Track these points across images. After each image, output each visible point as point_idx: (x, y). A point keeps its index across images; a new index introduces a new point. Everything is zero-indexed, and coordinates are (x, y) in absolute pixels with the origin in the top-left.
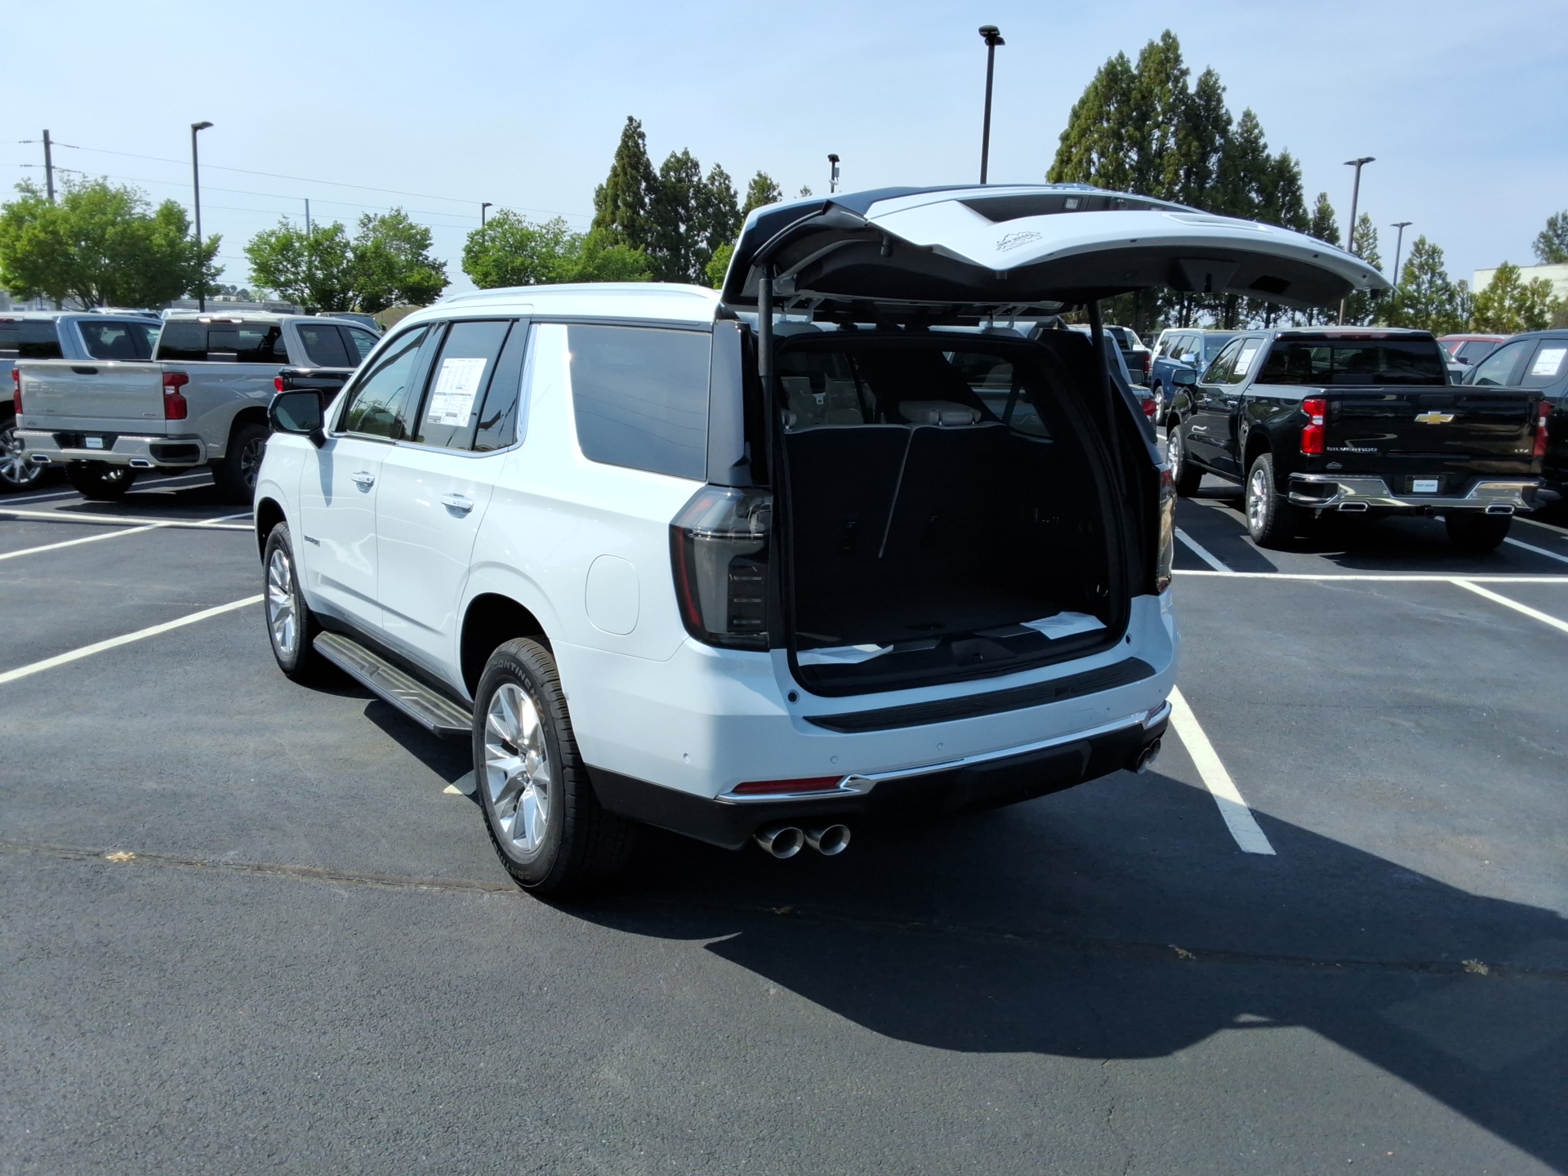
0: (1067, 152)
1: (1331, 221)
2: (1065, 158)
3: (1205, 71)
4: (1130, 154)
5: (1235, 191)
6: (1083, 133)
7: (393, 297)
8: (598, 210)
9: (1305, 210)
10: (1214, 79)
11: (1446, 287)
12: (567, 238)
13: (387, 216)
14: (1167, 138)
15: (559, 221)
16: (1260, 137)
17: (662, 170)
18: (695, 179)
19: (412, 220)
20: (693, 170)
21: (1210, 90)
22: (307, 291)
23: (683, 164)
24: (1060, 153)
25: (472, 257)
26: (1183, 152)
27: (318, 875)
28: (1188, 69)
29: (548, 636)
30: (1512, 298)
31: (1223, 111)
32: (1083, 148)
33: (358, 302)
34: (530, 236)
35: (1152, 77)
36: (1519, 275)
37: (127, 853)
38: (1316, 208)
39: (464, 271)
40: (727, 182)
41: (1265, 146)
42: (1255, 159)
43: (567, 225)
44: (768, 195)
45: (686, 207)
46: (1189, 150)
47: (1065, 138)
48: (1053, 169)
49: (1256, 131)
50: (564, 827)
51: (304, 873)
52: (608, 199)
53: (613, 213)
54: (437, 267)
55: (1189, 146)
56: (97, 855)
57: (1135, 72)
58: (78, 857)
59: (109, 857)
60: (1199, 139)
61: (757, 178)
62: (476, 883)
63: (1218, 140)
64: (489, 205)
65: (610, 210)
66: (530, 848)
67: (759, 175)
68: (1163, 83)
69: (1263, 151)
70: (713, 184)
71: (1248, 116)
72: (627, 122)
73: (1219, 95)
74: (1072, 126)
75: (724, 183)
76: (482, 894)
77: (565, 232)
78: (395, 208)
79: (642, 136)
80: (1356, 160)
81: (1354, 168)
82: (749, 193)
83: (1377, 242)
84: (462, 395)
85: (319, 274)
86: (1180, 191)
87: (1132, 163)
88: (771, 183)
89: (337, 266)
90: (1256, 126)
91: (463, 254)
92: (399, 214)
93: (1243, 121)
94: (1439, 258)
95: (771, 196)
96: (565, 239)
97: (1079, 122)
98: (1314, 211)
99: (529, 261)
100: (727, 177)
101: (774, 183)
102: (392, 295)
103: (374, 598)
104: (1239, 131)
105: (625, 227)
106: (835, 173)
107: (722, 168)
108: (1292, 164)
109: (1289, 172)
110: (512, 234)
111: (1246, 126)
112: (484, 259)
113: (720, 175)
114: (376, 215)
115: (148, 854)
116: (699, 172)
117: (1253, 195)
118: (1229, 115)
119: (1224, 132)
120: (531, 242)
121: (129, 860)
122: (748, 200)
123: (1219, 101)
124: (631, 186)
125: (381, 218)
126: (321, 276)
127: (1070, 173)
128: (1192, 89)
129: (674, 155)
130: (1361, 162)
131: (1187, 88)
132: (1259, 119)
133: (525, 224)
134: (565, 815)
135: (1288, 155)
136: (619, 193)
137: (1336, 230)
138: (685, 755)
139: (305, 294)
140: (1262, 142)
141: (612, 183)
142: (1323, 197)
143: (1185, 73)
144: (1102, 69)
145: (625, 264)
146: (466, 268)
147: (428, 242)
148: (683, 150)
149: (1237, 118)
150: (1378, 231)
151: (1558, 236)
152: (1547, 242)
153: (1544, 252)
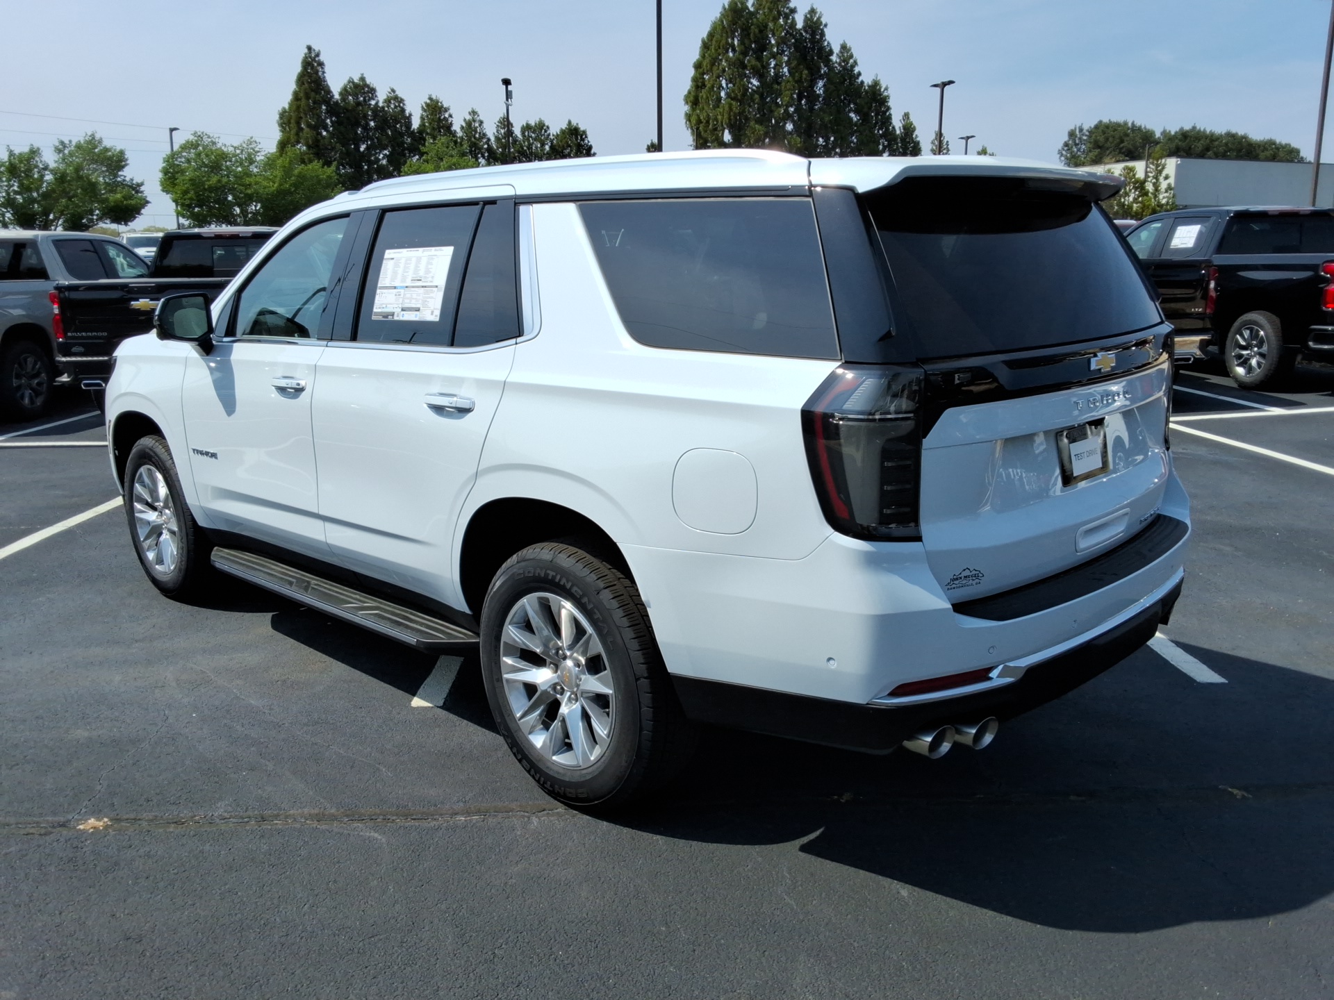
0: (700, 78)
1: (914, 136)
2: (700, 84)
3: (809, 9)
4: (752, 80)
5: (839, 112)
6: (714, 61)
7: (95, 217)
8: (283, 132)
9: (894, 128)
10: (817, 16)
12: (260, 158)
13: (82, 142)
14: (781, 66)
15: (250, 142)
16: (854, 67)
17: (341, 94)
18: (373, 102)
19: (107, 143)
20: (370, 95)
21: (814, 26)
22: (8, 215)
23: (361, 89)
24: (695, 80)
25: (169, 178)
26: (796, 78)
27: (333, 818)
28: (795, 8)
29: (615, 541)
31: (826, 43)
32: (714, 75)
33: (60, 223)
34: (223, 156)
35: (766, 13)
37: (99, 819)
38: (901, 125)
39: (163, 191)
40: (401, 105)
41: (859, 74)
42: (851, 84)
43: (260, 147)
44: (440, 117)
45: (366, 128)
46: (801, 77)
47: (698, 66)
48: (689, 92)
49: (851, 61)
50: (640, 741)
51: (319, 818)
52: (292, 121)
53: (297, 134)
54: (136, 188)
55: (801, 73)
56: (63, 825)
57: (752, 9)
58: (43, 831)
59: (81, 827)
60: (809, 68)
61: (428, 101)
62: (514, 805)
63: (824, 70)
64: (176, 129)
65: (293, 132)
66: (581, 764)
67: (430, 99)
68: (776, 19)
69: (858, 78)
70: (388, 106)
71: (844, 47)
72: (306, 51)
73: (822, 30)
74: (703, 56)
75: (399, 106)
76: (529, 818)
77: (259, 152)
78: (89, 134)
79: (321, 64)
80: (939, 83)
81: (938, 90)
82: (422, 115)
84: (423, 287)
85: (19, 199)
86: (794, 112)
87: (754, 88)
88: (442, 106)
89: (37, 191)
90: (851, 56)
91: (160, 175)
92: (94, 138)
93: (841, 52)
95: (442, 117)
96: (258, 159)
97: (709, 52)
98: (900, 128)
99: (225, 180)
100: (402, 101)
101: (445, 106)
102: (93, 215)
103: (315, 511)
104: (838, 61)
105: (309, 147)
106: (509, 95)
107: (397, 93)
108: (882, 90)
109: (881, 95)
110: (207, 156)
111: (843, 56)
112: (180, 178)
113: (395, 99)
114: (70, 141)
115: (125, 817)
116: (376, 96)
117: (852, 115)
118: (831, 47)
119: (827, 62)
120: (226, 162)
121: (106, 827)
122: (421, 121)
123: (823, 34)
124: (314, 110)
125: (77, 143)
126: (21, 201)
127: (704, 96)
128: (800, 25)
129: (351, 81)
130: (944, 84)
131: (796, 24)
132: (854, 51)
133: (219, 146)
134: (641, 729)
135: (879, 81)
136: (302, 115)
137: (918, 143)
138: (830, 659)
139: (6, 218)
140: (856, 70)
141: (294, 107)
142: (906, 116)
143: (793, 11)
144: (727, 6)
145: (319, 181)
146: (165, 188)
147: (123, 163)
148: (360, 76)
149: (836, 49)
151: (1076, 145)
152: (1068, 150)
153: (1067, 158)
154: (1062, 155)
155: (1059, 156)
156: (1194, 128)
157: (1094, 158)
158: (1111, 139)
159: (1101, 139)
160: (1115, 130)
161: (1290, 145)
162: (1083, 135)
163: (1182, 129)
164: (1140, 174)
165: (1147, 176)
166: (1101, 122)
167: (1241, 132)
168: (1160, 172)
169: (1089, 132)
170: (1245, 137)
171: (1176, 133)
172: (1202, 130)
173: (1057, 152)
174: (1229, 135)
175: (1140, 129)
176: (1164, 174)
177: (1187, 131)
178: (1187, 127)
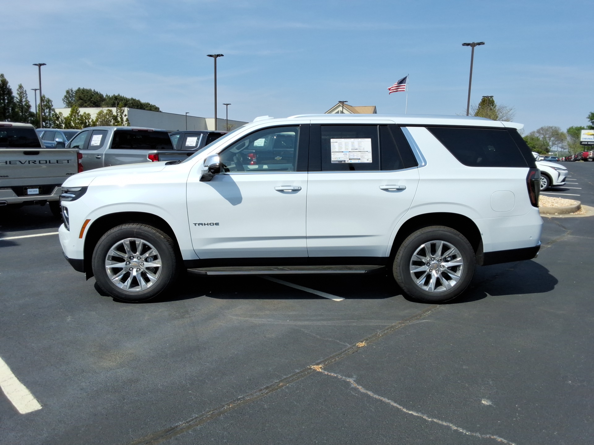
1: (8, 86)
11: (56, 115)
30: (78, 119)
36: (79, 111)
83: (27, 95)
94: (51, 103)
130: (40, 65)
150: (27, 91)
151: (70, 97)
152: (67, 99)
153: (67, 103)
154: (64, 101)
155: (63, 101)
156: (119, 95)
157: (80, 104)
158: (86, 96)
159: (82, 96)
160: (87, 93)
161: (155, 106)
162: (73, 93)
163: (114, 95)
164: (115, 113)
165: (117, 115)
166: (79, 88)
167: (137, 99)
168: (123, 113)
169: (75, 92)
170: (139, 101)
171: (112, 96)
172: (122, 96)
173: (62, 100)
174: (132, 99)
175: (97, 93)
176: (124, 114)
177: (116, 96)
178: (116, 95)
